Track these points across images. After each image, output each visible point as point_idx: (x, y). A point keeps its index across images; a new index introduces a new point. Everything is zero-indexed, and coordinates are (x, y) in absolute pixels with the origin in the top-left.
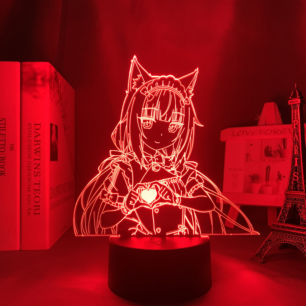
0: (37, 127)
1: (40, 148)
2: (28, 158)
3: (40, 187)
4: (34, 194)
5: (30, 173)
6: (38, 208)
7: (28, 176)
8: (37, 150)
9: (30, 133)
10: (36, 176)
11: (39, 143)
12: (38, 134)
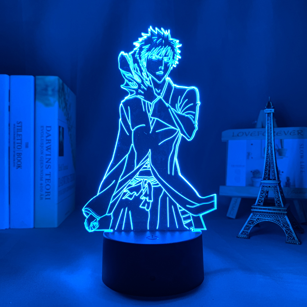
0: (49, 129)
1: (50, 146)
2: (41, 154)
3: (50, 177)
4: (46, 183)
5: (43, 166)
6: (49, 194)
7: (41, 168)
8: (49, 148)
9: (42, 134)
10: (47, 168)
11: (50, 141)
12: (49, 135)
